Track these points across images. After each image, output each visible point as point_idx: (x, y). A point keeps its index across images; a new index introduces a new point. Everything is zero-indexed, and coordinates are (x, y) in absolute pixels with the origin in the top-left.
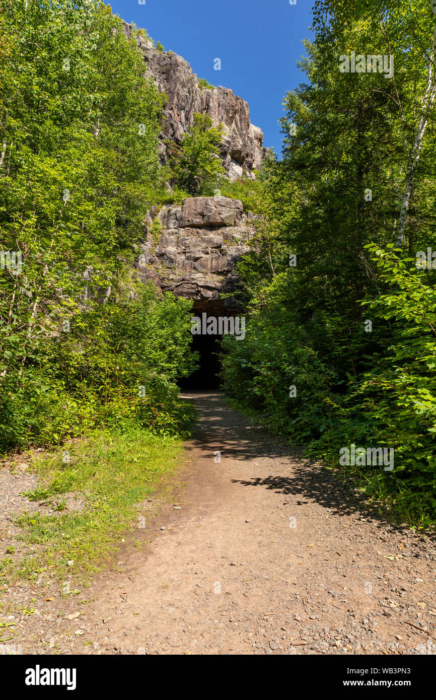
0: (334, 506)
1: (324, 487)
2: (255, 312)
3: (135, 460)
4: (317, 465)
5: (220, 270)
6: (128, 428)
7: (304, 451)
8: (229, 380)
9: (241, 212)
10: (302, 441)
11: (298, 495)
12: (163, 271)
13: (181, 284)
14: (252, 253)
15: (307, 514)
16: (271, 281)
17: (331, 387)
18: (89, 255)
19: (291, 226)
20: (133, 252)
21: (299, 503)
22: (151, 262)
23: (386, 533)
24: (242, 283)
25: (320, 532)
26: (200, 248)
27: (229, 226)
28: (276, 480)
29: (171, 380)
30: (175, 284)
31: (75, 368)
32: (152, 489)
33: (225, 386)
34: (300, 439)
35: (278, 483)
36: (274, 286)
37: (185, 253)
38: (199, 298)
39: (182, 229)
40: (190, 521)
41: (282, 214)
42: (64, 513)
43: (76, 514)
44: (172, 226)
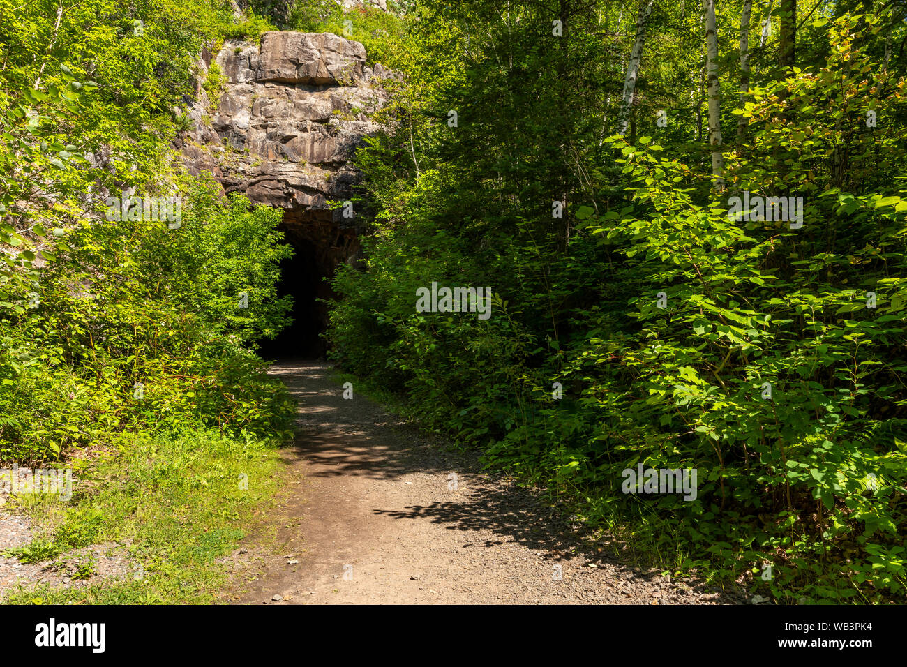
0: (545, 547)
1: (523, 516)
2: (386, 233)
3: (204, 482)
4: (505, 482)
5: (326, 160)
6: (182, 428)
7: (481, 459)
8: (342, 345)
9: (363, 63)
10: (475, 442)
11: (483, 531)
12: (226, 157)
13: (259, 181)
14: (379, 134)
15: (505, 560)
16: (412, 183)
17: (526, 358)
18: (107, 123)
19: (452, 94)
20: (174, 120)
21: (488, 544)
22: (206, 140)
23: (629, 584)
24: (364, 183)
25: (530, 589)
26: (291, 121)
27: (344, 86)
28: (446, 508)
29: (247, 345)
30: (248, 180)
31: (82, 326)
32: (244, 532)
33: (334, 353)
34: (471, 441)
35: (451, 513)
36: (416, 191)
37: (265, 127)
38: (290, 206)
39: (260, 86)
40: (319, 582)
41: (437, 72)
42: (90, 583)
43: (115, 582)
44: (242, 78)
